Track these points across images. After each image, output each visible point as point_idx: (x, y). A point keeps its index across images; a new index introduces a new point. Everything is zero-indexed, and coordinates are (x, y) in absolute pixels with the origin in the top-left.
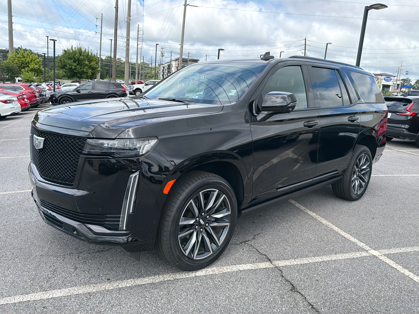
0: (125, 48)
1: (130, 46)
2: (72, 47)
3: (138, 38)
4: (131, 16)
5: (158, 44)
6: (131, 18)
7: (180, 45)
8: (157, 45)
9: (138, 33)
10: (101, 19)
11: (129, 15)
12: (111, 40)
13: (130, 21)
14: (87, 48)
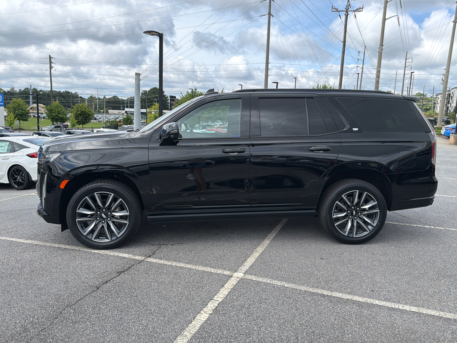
0: (374, 81)
1: (380, 78)
2: (318, 86)
3: (405, 67)
4: (383, 45)
5: (414, 72)
6: (383, 48)
7: (445, 69)
8: (412, 73)
9: (406, 61)
10: (364, 52)
11: (382, 45)
12: (358, 74)
13: (382, 50)
14: (333, 85)
